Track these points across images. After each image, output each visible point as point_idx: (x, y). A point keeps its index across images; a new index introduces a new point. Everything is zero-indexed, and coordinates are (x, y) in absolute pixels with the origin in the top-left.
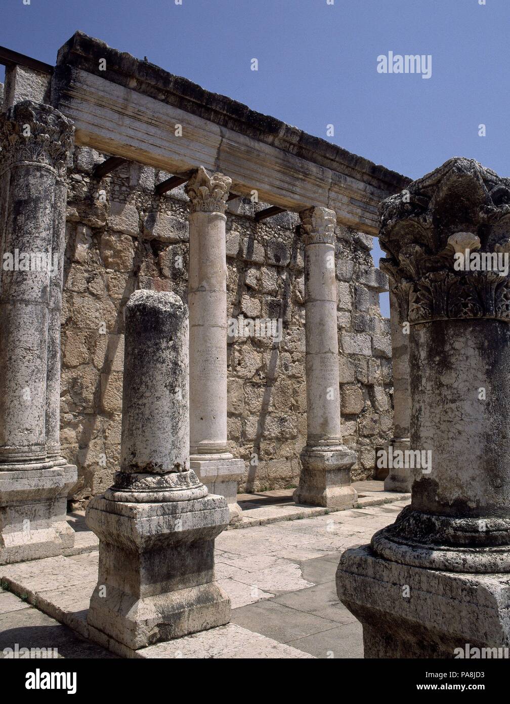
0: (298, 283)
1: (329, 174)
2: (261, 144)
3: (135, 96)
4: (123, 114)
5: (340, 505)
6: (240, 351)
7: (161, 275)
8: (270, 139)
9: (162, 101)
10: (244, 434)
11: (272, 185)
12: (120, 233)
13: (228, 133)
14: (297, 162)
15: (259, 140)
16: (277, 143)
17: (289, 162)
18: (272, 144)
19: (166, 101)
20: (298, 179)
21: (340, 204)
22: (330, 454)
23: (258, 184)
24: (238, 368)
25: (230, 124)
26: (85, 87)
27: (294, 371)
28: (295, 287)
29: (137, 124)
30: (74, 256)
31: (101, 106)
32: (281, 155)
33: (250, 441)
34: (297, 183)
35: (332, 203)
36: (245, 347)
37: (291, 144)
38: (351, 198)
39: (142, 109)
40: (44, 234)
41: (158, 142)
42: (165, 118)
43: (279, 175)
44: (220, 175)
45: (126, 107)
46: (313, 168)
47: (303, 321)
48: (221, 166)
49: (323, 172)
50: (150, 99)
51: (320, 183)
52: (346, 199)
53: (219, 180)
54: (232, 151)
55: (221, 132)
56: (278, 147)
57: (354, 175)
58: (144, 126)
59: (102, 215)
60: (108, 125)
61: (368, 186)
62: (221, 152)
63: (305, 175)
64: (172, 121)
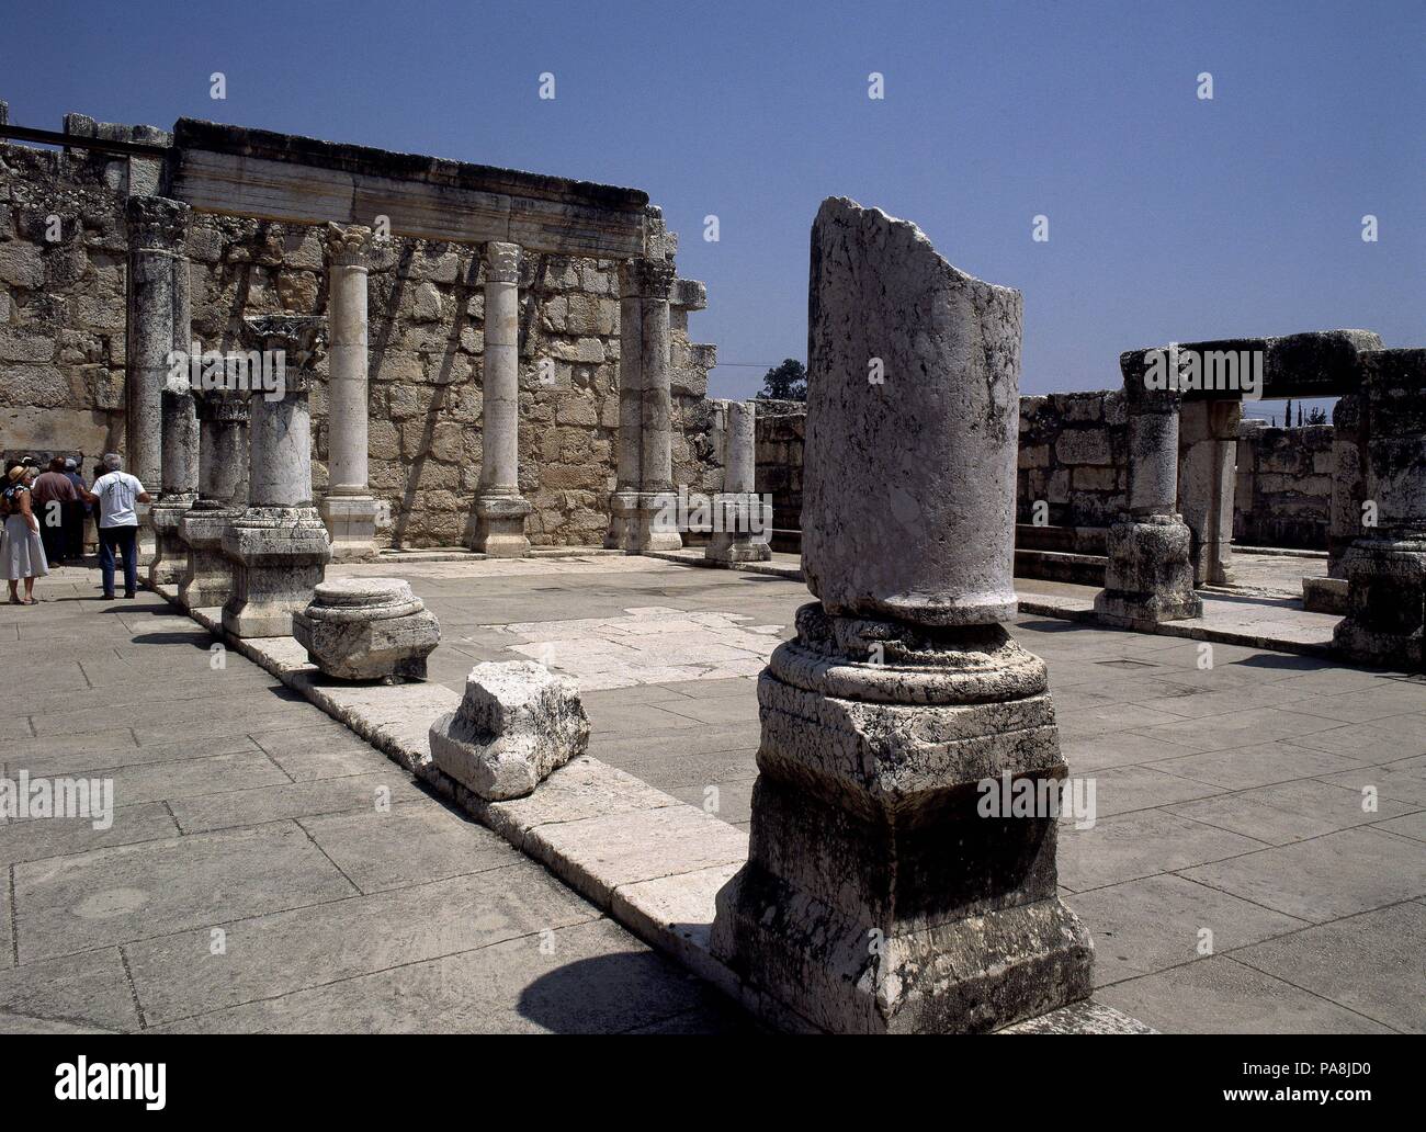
0: (547, 308)
1: (507, 201)
2: (407, 185)
3: (250, 163)
4: (240, 183)
5: (503, 552)
6: (457, 392)
8: (422, 176)
9: (283, 161)
10: (462, 483)
11: (425, 226)
12: (300, 270)
13: (362, 181)
14: (459, 196)
15: (405, 180)
16: (431, 178)
17: (445, 198)
18: (425, 182)
19: (287, 161)
20: (462, 214)
21: (528, 234)
22: (494, 503)
23: (407, 227)
24: (455, 411)
25: (367, 170)
26: (195, 166)
27: (538, 414)
28: (542, 313)
29: (256, 190)
30: (247, 299)
31: (215, 180)
32: (436, 193)
33: (471, 491)
34: (461, 219)
36: (465, 387)
37: (450, 177)
38: (544, 225)
39: (259, 175)
40: (161, 311)
41: (281, 204)
42: (285, 179)
43: (436, 214)
44: (354, 227)
45: (241, 178)
46: (482, 199)
47: (554, 355)
48: (358, 217)
49: (497, 202)
50: (268, 163)
51: (494, 214)
52: (534, 227)
53: (354, 232)
54: (369, 199)
55: (354, 181)
56: (432, 183)
57: (549, 197)
58: (263, 191)
59: (277, 252)
60: (224, 196)
61: (570, 207)
62: (357, 203)
63: (472, 209)
64: (295, 181)
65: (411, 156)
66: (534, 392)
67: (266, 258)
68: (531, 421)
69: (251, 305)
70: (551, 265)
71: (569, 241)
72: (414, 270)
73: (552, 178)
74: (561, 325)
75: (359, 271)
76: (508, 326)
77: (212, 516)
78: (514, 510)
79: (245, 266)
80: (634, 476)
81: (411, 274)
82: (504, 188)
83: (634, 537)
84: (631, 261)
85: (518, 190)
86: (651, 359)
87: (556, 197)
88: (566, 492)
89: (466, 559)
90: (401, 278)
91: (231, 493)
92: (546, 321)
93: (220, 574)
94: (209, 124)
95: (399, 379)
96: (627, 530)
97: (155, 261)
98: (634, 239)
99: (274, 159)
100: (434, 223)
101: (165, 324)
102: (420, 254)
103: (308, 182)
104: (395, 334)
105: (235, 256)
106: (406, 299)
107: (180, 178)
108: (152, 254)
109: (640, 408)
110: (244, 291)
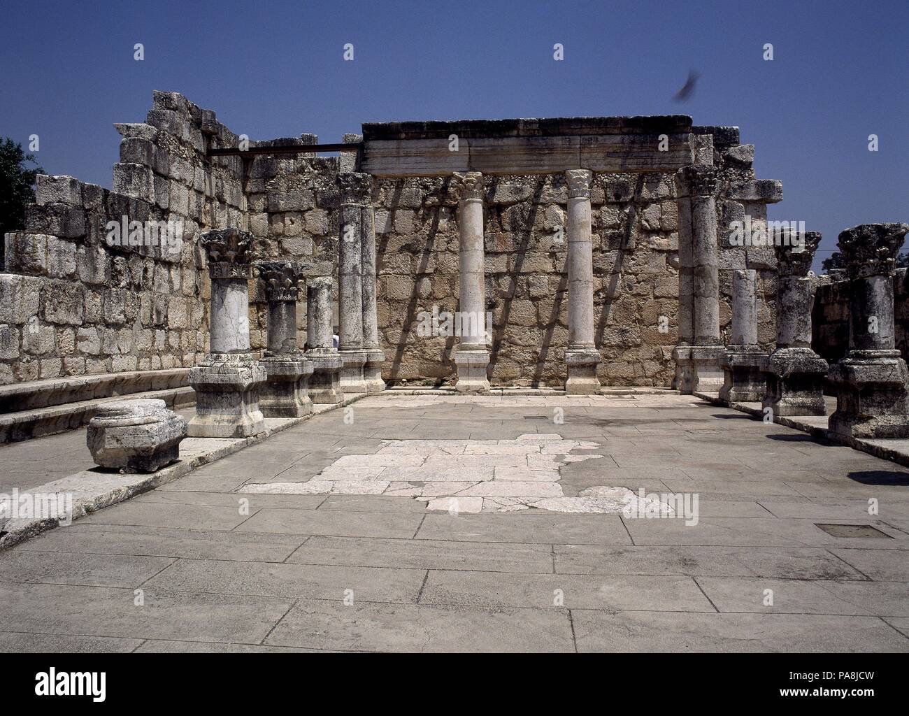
0: (644, 213)
1: (577, 140)
2: (505, 140)
3: (404, 144)
4: (399, 157)
5: (579, 390)
7: (503, 230)
8: (515, 132)
9: (424, 138)
11: (518, 166)
13: (474, 142)
14: (541, 142)
15: (502, 137)
16: (521, 133)
17: (532, 145)
18: (518, 136)
19: (427, 138)
20: (545, 154)
21: (595, 161)
23: (507, 169)
25: (478, 135)
26: (372, 151)
27: (639, 290)
29: (409, 159)
30: (437, 228)
31: (384, 157)
32: (525, 142)
34: (545, 157)
35: (585, 163)
37: (534, 130)
38: (608, 152)
39: (409, 150)
41: (424, 165)
42: (425, 149)
43: (525, 157)
44: (470, 174)
45: (398, 153)
46: (558, 141)
47: (651, 246)
48: (473, 166)
49: (570, 141)
50: (416, 141)
51: (569, 150)
52: (601, 155)
53: (469, 177)
54: (480, 154)
55: (469, 143)
56: (523, 136)
57: (611, 132)
58: (413, 159)
59: (455, 197)
60: (390, 166)
61: (627, 137)
62: (472, 157)
63: (551, 149)
64: (430, 150)
65: (504, 121)
66: (636, 275)
67: (448, 201)
68: (634, 295)
69: (440, 232)
70: (647, 182)
71: (628, 161)
72: (544, 197)
73: (609, 118)
74: (657, 224)
75: (474, 202)
76: (581, 227)
77: (266, 361)
78: (587, 360)
79: (436, 208)
80: (688, 333)
81: (542, 200)
82: (575, 131)
83: (687, 381)
84: (681, 170)
85: (586, 131)
86: (698, 242)
87: (616, 131)
88: (663, 347)
89: (551, 394)
90: (535, 204)
91: (279, 346)
92: (644, 223)
93: (272, 397)
94: (378, 124)
95: (535, 272)
96: (682, 375)
97: (349, 210)
98: (683, 153)
99: (419, 138)
100: (525, 163)
101: (355, 247)
102: (548, 186)
103: (439, 149)
104: (532, 241)
105: (429, 202)
106: (539, 217)
107: (365, 159)
108: (347, 206)
109: (692, 281)
110: (436, 223)
